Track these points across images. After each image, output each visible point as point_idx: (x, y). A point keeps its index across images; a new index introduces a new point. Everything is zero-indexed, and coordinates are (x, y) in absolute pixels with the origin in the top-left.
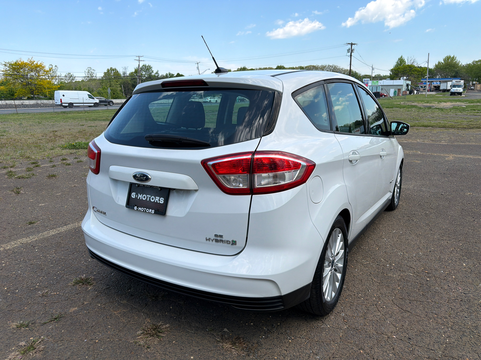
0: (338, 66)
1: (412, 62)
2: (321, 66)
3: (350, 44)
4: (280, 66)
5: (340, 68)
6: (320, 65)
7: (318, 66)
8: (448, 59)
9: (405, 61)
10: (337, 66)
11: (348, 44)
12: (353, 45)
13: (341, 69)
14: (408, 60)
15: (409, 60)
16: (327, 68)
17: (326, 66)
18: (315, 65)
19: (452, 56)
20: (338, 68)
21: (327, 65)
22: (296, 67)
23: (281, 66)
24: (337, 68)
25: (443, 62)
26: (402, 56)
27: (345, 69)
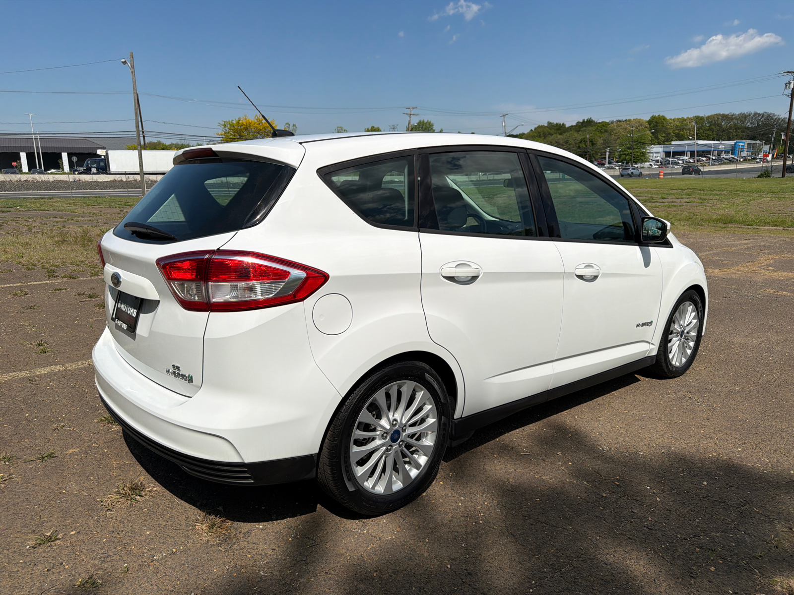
0: (776, 114)
2: (738, 115)
4: (657, 116)
7: (733, 115)
11: (787, 72)
13: (782, 120)
16: (752, 118)
17: (749, 115)
18: (726, 113)
21: (753, 112)
22: (688, 118)
24: (772, 119)
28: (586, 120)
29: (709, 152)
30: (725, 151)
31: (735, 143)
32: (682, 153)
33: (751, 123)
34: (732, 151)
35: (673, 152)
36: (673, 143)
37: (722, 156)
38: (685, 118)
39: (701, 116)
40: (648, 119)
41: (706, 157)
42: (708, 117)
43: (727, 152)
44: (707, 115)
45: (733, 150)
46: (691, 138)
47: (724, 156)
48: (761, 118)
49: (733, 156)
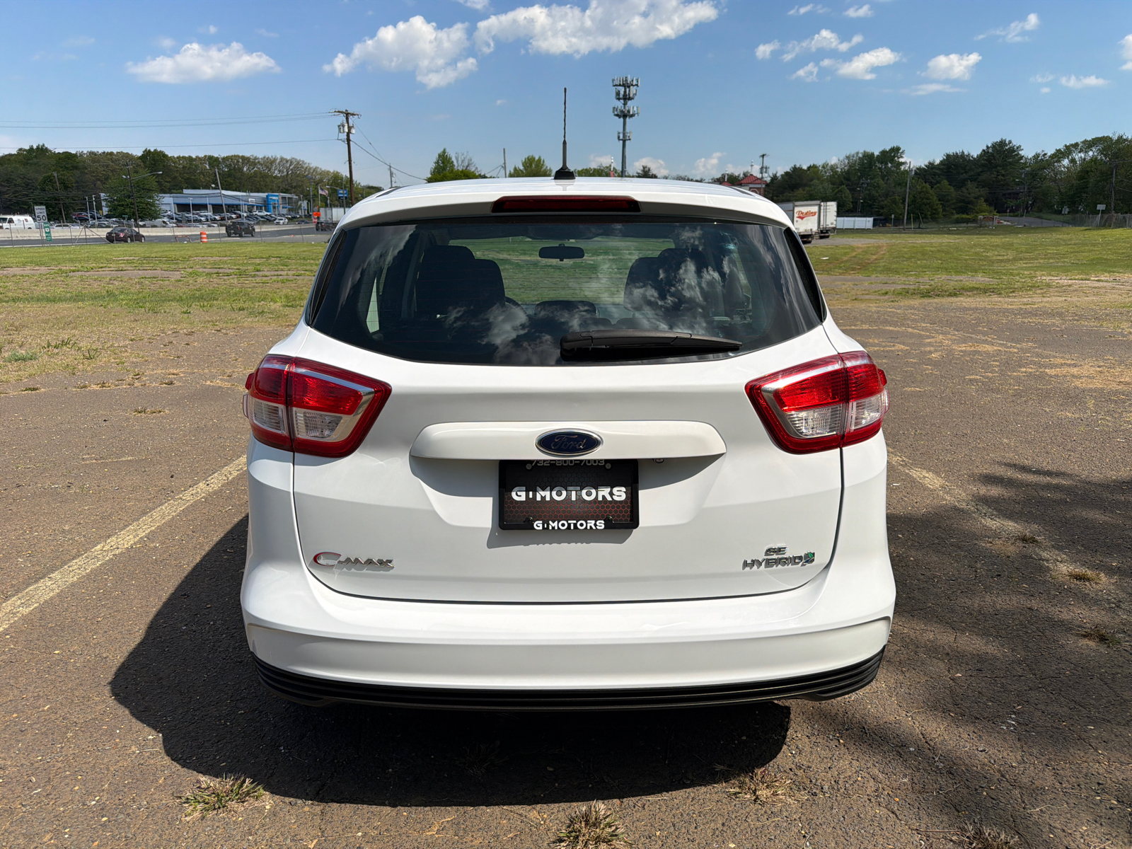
0: (305, 161)
1: (467, 164)
2: (262, 159)
3: (342, 112)
4: (152, 150)
5: (311, 166)
6: (261, 156)
7: (256, 158)
8: (531, 165)
9: (453, 162)
10: (303, 161)
11: (339, 112)
12: (351, 117)
13: (314, 170)
14: (457, 161)
15: (460, 159)
16: (279, 164)
17: (275, 160)
18: (247, 154)
19: (537, 158)
20: (305, 166)
21: (279, 157)
22: (197, 157)
23: (155, 150)
24: (302, 167)
25: (522, 168)
26: (444, 150)
27: (323, 169)
28: (35, 147)
29: (237, 207)
30: (257, 206)
31: (267, 196)
32: (204, 207)
33: (279, 171)
34: (265, 206)
35: (193, 205)
36: (185, 191)
37: (254, 213)
38: (194, 157)
39: (216, 156)
40: (140, 154)
41: (235, 214)
42: (224, 159)
43: (259, 208)
44: (222, 156)
45: (265, 205)
46: (213, 186)
47: (257, 213)
48: (290, 166)
49: (268, 213)
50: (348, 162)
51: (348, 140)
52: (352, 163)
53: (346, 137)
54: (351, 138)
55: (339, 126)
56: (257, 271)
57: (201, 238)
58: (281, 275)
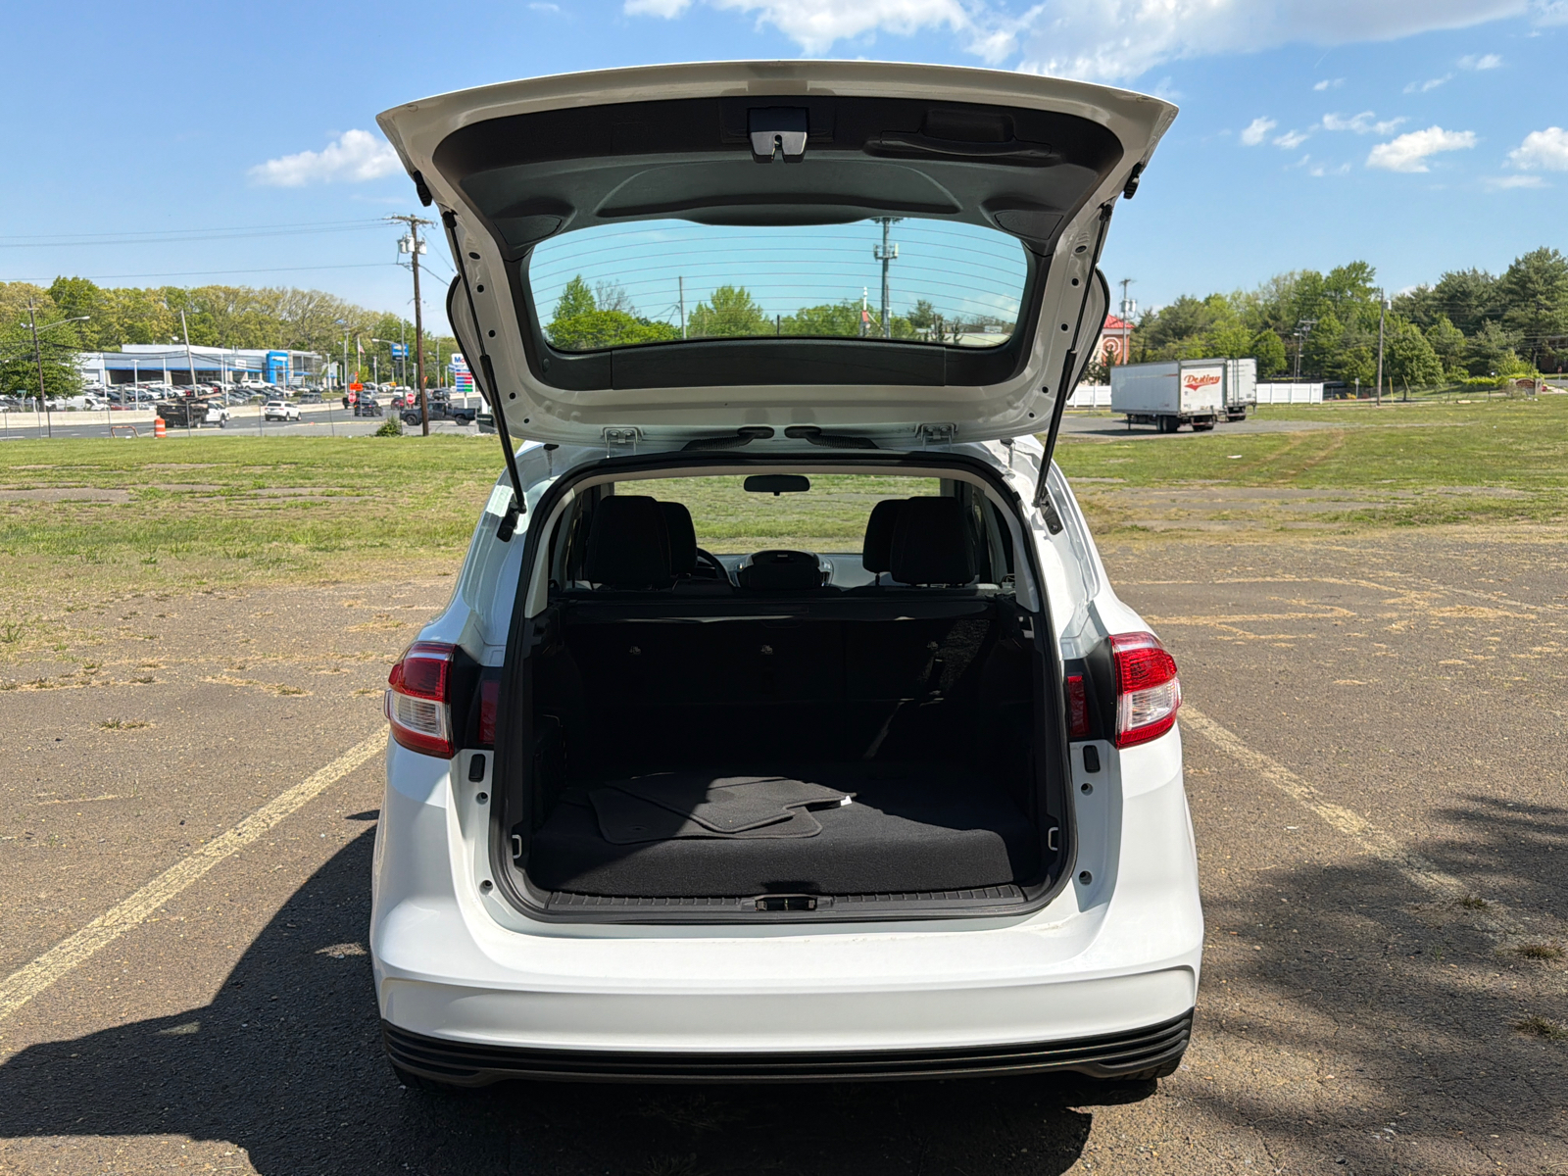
0: (336, 296)
1: (616, 301)
2: (260, 292)
3: (404, 219)
4: (68, 278)
6: (257, 288)
7: (250, 292)
8: (726, 301)
9: (591, 298)
10: (332, 296)
11: (399, 218)
12: (421, 226)
13: (350, 312)
14: (600, 295)
15: (603, 292)
16: (289, 301)
17: (284, 293)
18: (234, 285)
19: (737, 290)
20: (336, 304)
21: (289, 289)
22: (147, 290)
23: (75, 279)
24: (330, 306)
25: (710, 305)
26: (578, 277)
27: (366, 310)
29: (215, 374)
30: (250, 374)
31: (268, 356)
32: (157, 374)
33: (290, 313)
34: (264, 372)
35: (138, 371)
36: (127, 348)
37: (244, 385)
38: (143, 290)
39: (180, 288)
40: (49, 285)
41: (211, 385)
42: (195, 292)
43: (253, 375)
44: (191, 288)
45: (265, 370)
46: (176, 339)
47: (250, 384)
48: (308, 304)
49: (270, 385)
50: (414, 302)
51: (415, 265)
52: (421, 302)
53: (411, 260)
54: (419, 262)
55: (399, 241)
56: (260, 488)
57: (156, 429)
58: (300, 495)
